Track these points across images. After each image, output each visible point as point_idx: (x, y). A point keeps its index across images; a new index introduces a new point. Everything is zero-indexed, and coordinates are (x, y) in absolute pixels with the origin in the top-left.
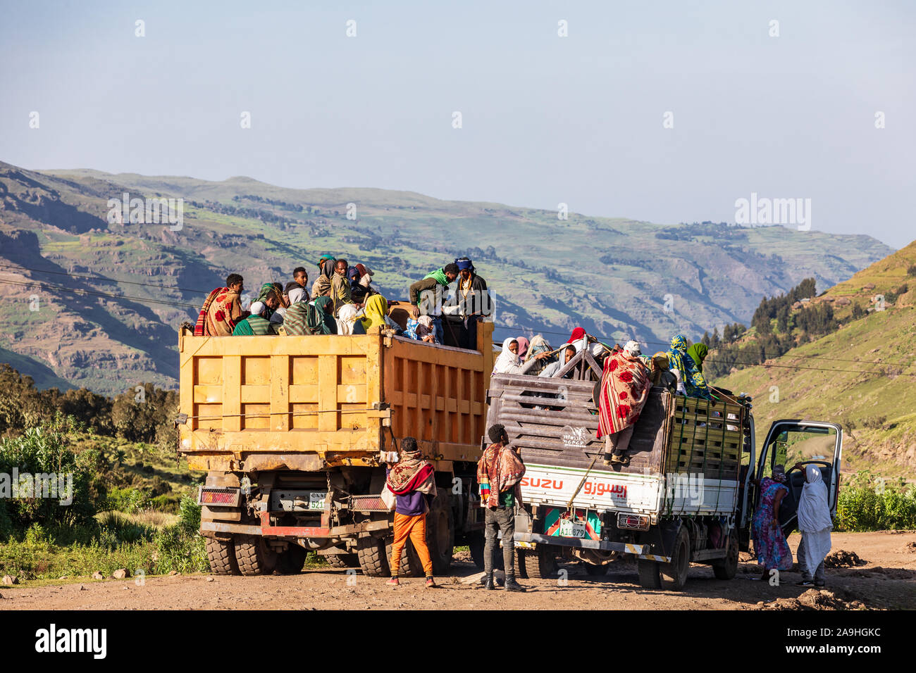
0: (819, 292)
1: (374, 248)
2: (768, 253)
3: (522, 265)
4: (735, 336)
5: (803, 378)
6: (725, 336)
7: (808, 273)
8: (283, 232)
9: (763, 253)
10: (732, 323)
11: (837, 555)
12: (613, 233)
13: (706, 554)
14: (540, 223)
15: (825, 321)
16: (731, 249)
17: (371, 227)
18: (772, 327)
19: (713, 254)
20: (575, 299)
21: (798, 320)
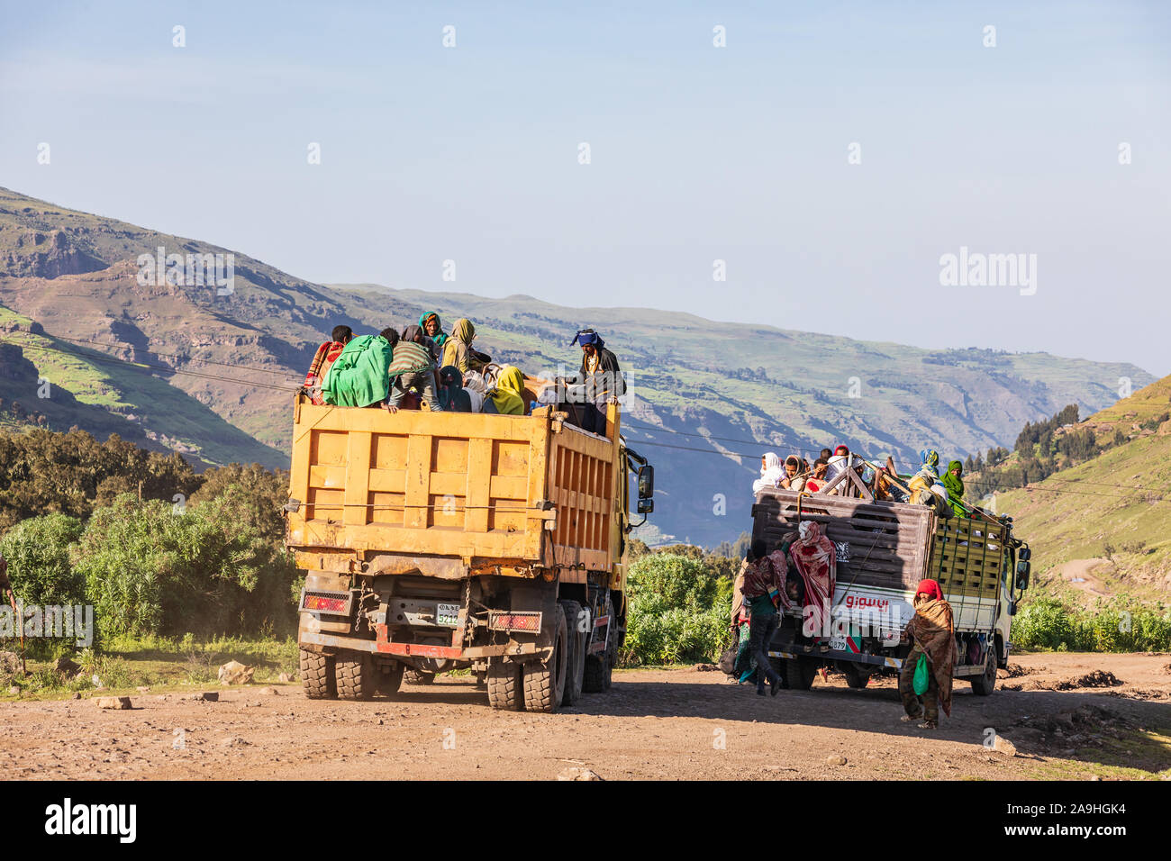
0: (1081, 418)
1: (647, 366)
2: (1032, 379)
3: (791, 386)
4: (998, 460)
5: (1065, 502)
6: (988, 459)
7: (1071, 399)
8: (559, 350)
9: (1027, 379)
10: (996, 447)
11: (1094, 674)
12: (881, 357)
13: (964, 670)
14: (809, 345)
15: (1088, 447)
16: (996, 375)
17: (645, 346)
18: (1035, 452)
19: (978, 379)
20: (843, 420)
21: (1061, 445)
